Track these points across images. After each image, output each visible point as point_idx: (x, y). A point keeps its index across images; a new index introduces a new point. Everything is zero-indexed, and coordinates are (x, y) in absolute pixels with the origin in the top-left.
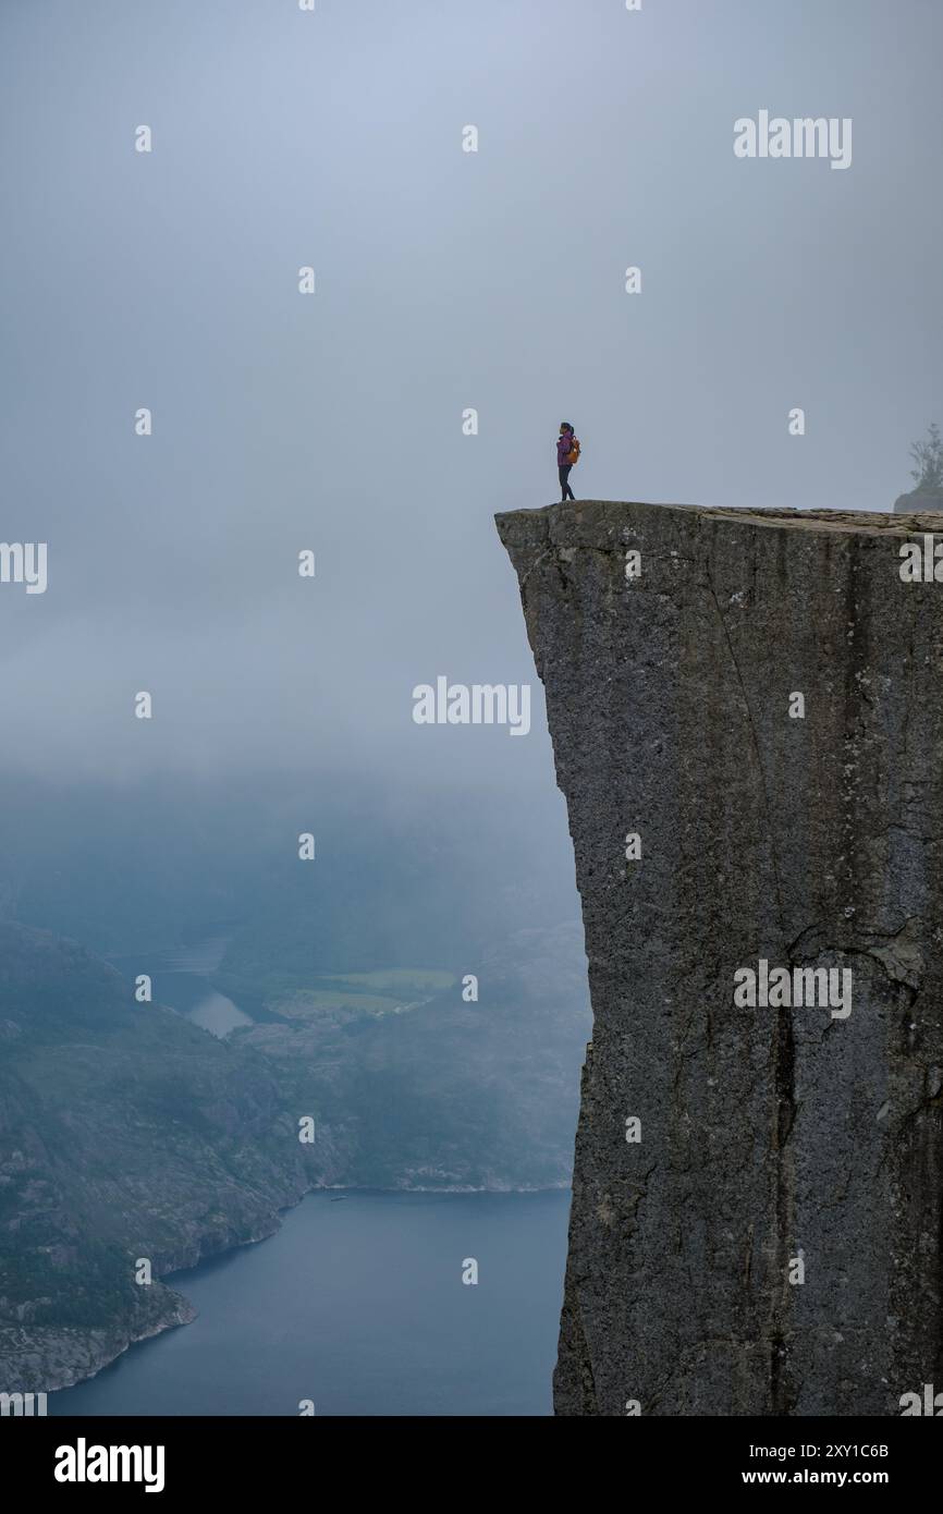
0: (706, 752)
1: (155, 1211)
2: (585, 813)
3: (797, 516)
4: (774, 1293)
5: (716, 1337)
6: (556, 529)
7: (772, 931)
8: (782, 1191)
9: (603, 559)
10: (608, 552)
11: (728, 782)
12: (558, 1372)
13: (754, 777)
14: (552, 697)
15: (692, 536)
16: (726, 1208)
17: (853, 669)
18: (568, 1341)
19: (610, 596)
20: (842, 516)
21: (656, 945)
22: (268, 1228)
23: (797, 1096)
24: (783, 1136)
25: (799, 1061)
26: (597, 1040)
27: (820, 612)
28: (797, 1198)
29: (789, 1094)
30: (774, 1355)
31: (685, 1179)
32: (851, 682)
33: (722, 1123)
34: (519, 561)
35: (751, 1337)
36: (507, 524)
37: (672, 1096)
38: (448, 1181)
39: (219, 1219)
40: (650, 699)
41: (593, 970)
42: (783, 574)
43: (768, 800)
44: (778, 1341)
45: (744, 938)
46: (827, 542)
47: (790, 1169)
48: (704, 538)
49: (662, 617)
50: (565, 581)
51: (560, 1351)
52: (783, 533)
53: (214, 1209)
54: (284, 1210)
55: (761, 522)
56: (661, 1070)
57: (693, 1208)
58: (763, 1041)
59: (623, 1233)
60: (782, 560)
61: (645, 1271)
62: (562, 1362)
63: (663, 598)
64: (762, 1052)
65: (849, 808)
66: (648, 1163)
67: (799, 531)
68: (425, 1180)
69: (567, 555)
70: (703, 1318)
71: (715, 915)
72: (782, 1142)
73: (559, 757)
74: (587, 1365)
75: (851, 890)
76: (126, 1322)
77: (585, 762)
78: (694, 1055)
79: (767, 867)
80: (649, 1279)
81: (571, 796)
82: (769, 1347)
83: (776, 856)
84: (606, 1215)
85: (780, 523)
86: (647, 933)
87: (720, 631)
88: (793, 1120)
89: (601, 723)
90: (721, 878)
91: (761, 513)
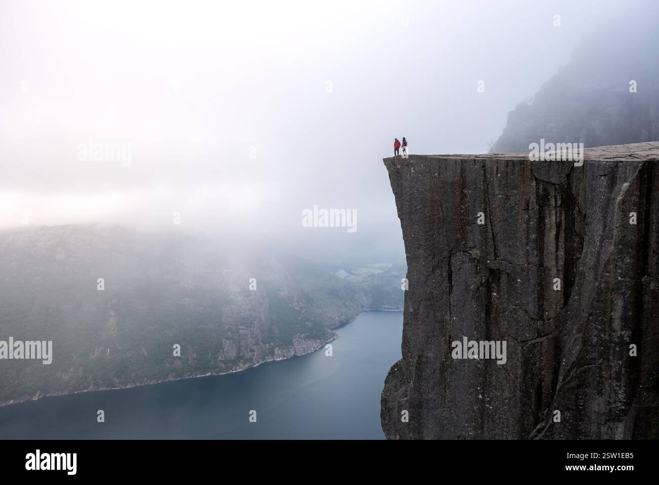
0: (430, 209)
1: (329, 315)
2: (404, 223)
3: (450, 156)
4: (449, 327)
5: (436, 336)
6: (396, 161)
7: (446, 248)
8: (450, 304)
9: (406, 167)
10: (407, 166)
11: (436, 215)
12: (402, 344)
13: (441, 213)
14: (396, 198)
15: (426, 161)
16: (438, 308)
17: (463, 189)
18: (404, 337)
19: (408, 175)
20: (460, 156)
21: (421, 251)
22: (353, 319)
23: (453, 284)
24: (450, 292)
25: (453, 276)
26: (408, 272)
27: (455, 177)
28: (453, 306)
29: (451, 283)
30: (449, 340)
31: (429, 302)
32: (462, 192)
33: (436, 290)
34: (388, 169)
35: (444, 336)
36: (385, 160)
37: (425, 284)
38: (392, 309)
39: (343, 317)
40: (418, 197)
41: (407, 257)
42: (446, 169)
43: (444, 219)
44: (450, 337)
45: (440, 249)
46: (456, 161)
47: (452, 300)
48: (428, 162)
49: (420, 179)
50: (398, 172)
51: (403, 339)
52: (446, 160)
53: (342, 315)
54: (357, 315)
55: (441, 157)
56: (423, 278)
57: (431, 308)
58: (445, 272)
59: (415, 314)
60: (446, 165)
61: (421, 322)
62: (403, 341)
63: (420, 175)
64: (444, 274)
65: (463, 220)
66: (420, 299)
67: (450, 159)
68: (387, 308)
69: (398, 167)
70: (433, 332)
71: (433, 244)
72: (450, 294)
73: (398, 211)
74: (408, 342)
75: (464, 238)
76: (324, 338)
77: (404, 212)
78: (429, 275)
79: (444, 233)
80: (421, 323)
81: (401, 219)
82: (448, 338)
83: (446, 231)
84: (411, 310)
85: (446, 157)
86: (419, 248)
87: (433, 182)
88: (452, 289)
89: (407, 203)
90: (435, 236)
91: (442, 156)
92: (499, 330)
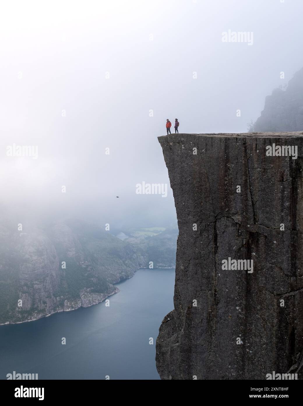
0: (198, 180)
1: (111, 272)
2: (176, 193)
3: (215, 134)
4: (214, 282)
5: (204, 290)
6: (169, 139)
7: (212, 214)
8: (215, 263)
9: (178, 144)
10: (179, 143)
11: (203, 186)
12: (175, 297)
13: (208, 184)
14: (169, 171)
15: (194, 139)
16: (205, 266)
17: (226, 163)
18: (176, 291)
19: (179, 151)
20: (224, 134)
21: (190, 217)
22: (132, 275)
23: (218, 245)
24: (216, 252)
25: (218, 238)
26: (180, 235)
27: (219, 153)
28: (218, 264)
29: (216, 244)
30: (215, 293)
31: (197, 261)
32: (226, 166)
33: (204, 250)
34: (162, 146)
35: (210, 290)
36: (160, 139)
37: (194, 245)
38: (165, 266)
39: (123, 273)
40: (188, 170)
41: (178, 222)
42: (212, 146)
43: (211, 189)
44: (215, 291)
45: (207, 215)
46: (220, 139)
47: (217, 258)
48: (197, 140)
49: (189, 155)
50: (171, 149)
51: (175, 293)
52: (212, 138)
53: (122, 272)
54: (135, 272)
55: (208, 136)
56: (192, 240)
57: (199, 266)
58: (211, 235)
59: (186, 271)
60: (212, 143)
61: (190, 278)
62: (175, 295)
63: (190, 151)
64: (211, 237)
65: (226, 190)
66: (190, 258)
67: (215, 137)
68: (161, 266)
69: (171, 144)
70: (201, 287)
71: (201, 211)
72: (215, 254)
73: (171, 182)
74: (180, 296)
75: (227, 206)
76: (107, 292)
77: (176, 183)
78: (198, 237)
79: (211, 202)
80: (191, 279)
81: (173, 189)
82: (214, 292)
83: (212, 200)
84: (182, 268)
85: (212, 136)
86: (189, 215)
87: (201, 157)
88: (217, 249)
89: (178, 175)
90: (202, 204)
91: (208, 134)
92: (258, 285)
